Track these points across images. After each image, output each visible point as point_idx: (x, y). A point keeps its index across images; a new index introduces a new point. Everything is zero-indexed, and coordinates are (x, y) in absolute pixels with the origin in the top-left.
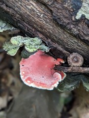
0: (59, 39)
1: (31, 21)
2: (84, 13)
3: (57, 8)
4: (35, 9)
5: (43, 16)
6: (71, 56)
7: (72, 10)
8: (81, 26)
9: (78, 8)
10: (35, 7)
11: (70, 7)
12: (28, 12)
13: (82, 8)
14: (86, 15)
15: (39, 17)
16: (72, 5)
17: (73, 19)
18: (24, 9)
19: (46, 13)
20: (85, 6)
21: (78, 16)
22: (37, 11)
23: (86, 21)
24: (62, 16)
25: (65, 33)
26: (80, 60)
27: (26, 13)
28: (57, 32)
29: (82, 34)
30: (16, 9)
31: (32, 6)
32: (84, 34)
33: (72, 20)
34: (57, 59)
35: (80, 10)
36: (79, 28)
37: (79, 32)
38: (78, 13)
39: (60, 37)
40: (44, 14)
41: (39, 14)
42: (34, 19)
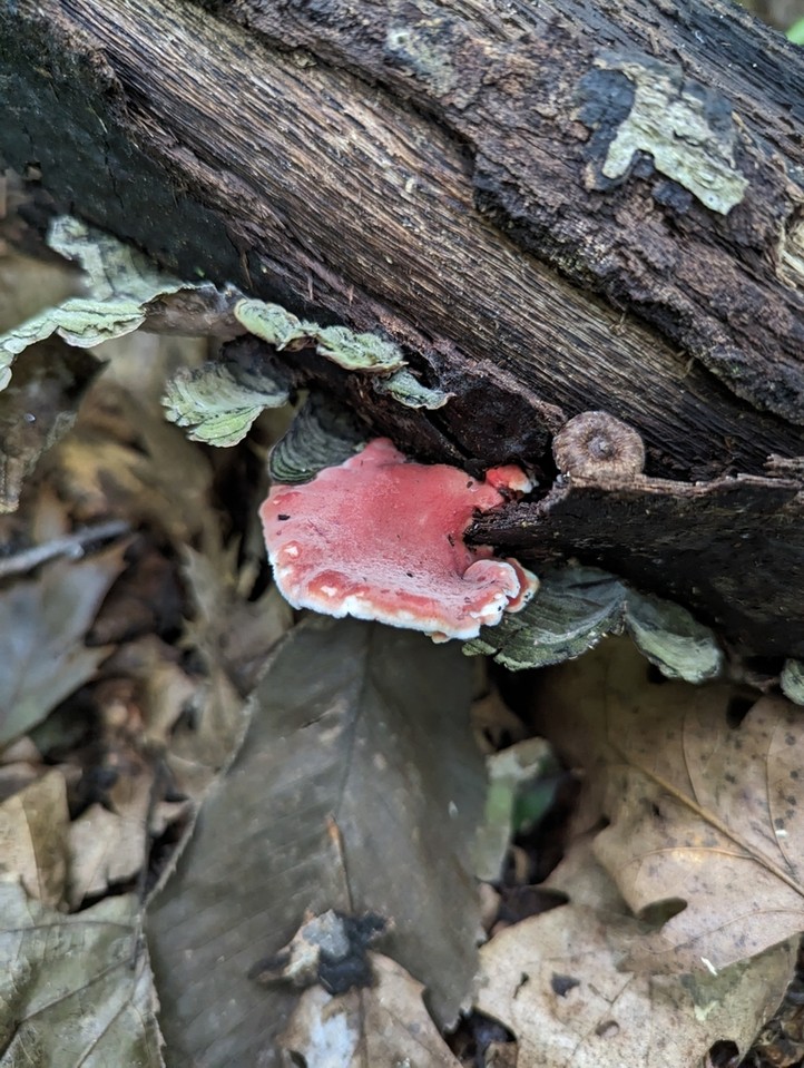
0: (505, 327)
1: (341, 232)
2: (645, 144)
3: (498, 125)
4: (370, 150)
5: (418, 187)
6: (576, 428)
7: (580, 133)
8: (631, 223)
9: (613, 117)
10: (371, 139)
11: (574, 116)
12: (328, 178)
13: (633, 114)
14: (655, 151)
15: (390, 196)
16: (581, 102)
17: (591, 182)
18: (304, 159)
19: (434, 171)
20: (649, 100)
21: (617, 164)
22: (385, 163)
23: (659, 186)
24: (525, 173)
25: (542, 278)
26: (628, 448)
27: (317, 181)
28: (493, 279)
29: (640, 270)
30: (259, 165)
31: (354, 134)
32: (650, 268)
33: (581, 186)
34: (481, 479)
35: (625, 125)
36: (619, 233)
37: (619, 263)
38: (613, 145)
39: (508, 316)
40: (423, 173)
41: (392, 178)
42: (364, 216)
